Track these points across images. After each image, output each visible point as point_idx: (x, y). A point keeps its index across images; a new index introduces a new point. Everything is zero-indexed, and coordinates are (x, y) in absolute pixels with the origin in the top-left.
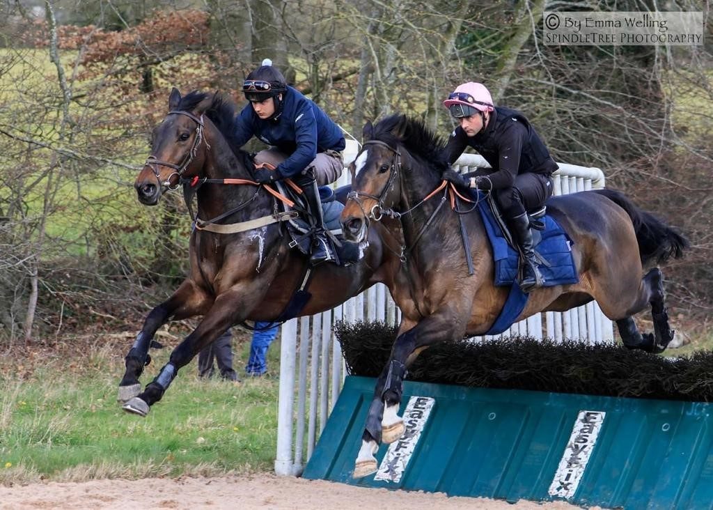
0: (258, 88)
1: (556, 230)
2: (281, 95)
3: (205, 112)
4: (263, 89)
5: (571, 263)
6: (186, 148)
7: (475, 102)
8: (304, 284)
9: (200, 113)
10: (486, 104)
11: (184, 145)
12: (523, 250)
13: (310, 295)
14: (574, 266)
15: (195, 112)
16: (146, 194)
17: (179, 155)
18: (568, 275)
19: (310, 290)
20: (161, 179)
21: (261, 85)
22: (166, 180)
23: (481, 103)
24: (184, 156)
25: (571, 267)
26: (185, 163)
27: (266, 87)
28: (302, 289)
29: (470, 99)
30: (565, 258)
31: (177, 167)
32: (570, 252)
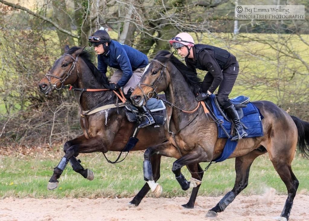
0: (94, 39)
1: (253, 111)
2: (107, 43)
3: (78, 55)
4: (97, 40)
5: (260, 127)
6: (66, 70)
7: (182, 41)
8: (134, 134)
9: (76, 55)
10: (188, 42)
11: (64, 69)
12: (234, 122)
13: (138, 140)
14: (261, 128)
15: (74, 55)
16: (43, 89)
17: (62, 73)
18: (258, 132)
19: (137, 137)
20: (51, 83)
21: (96, 38)
22: (54, 84)
23: (186, 42)
24: (64, 74)
25: (260, 129)
26: (65, 77)
27: (98, 39)
28: (133, 136)
29: (180, 40)
30: (257, 124)
31: (61, 79)
32: (260, 121)
